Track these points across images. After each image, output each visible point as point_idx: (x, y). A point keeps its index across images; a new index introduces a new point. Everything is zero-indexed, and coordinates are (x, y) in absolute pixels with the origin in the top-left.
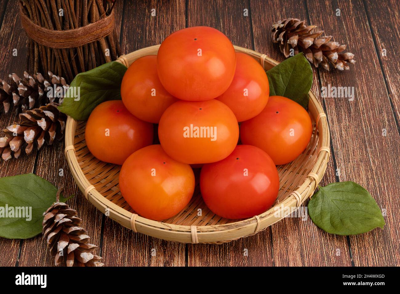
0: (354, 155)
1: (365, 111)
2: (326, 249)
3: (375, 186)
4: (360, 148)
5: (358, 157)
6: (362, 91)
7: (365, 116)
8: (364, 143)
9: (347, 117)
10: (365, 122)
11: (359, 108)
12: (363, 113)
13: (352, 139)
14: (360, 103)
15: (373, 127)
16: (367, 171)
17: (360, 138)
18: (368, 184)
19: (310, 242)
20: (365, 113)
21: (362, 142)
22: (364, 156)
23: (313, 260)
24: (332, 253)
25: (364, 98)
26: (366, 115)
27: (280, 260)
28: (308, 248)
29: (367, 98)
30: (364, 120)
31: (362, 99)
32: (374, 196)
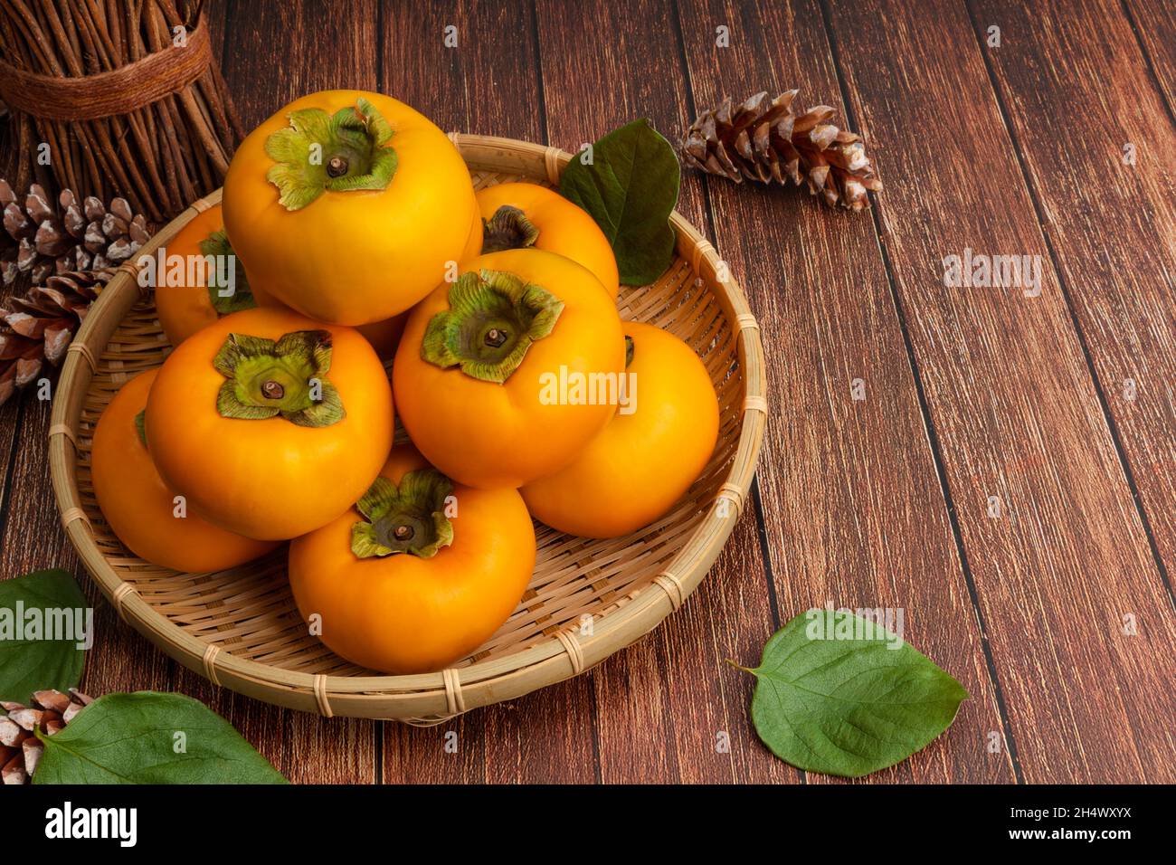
0: (790, 397)
1: (820, 283)
2: (720, 636)
3: (841, 470)
4: (807, 378)
5: (802, 401)
6: (814, 232)
7: (819, 295)
8: (817, 363)
9: (774, 301)
10: (818, 312)
11: (806, 277)
12: (816, 289)
13: (788, 357)
14: (808, 265)
15: (838, 322)
16: (822, 434)
17: (807, 352)
18: (825, 468)
19: (681, 622)
20: (820, 288)
21: (810, 363)
22: (815, 395)
23: (686, 667)
24: (733, 646)
25: (818, 250)
26: (821, 292)
27: (606, 673)
28: (676, 639)
29: (825, 248)
30: (816, 307)
31: (814, 253)
32: (839, 495)
